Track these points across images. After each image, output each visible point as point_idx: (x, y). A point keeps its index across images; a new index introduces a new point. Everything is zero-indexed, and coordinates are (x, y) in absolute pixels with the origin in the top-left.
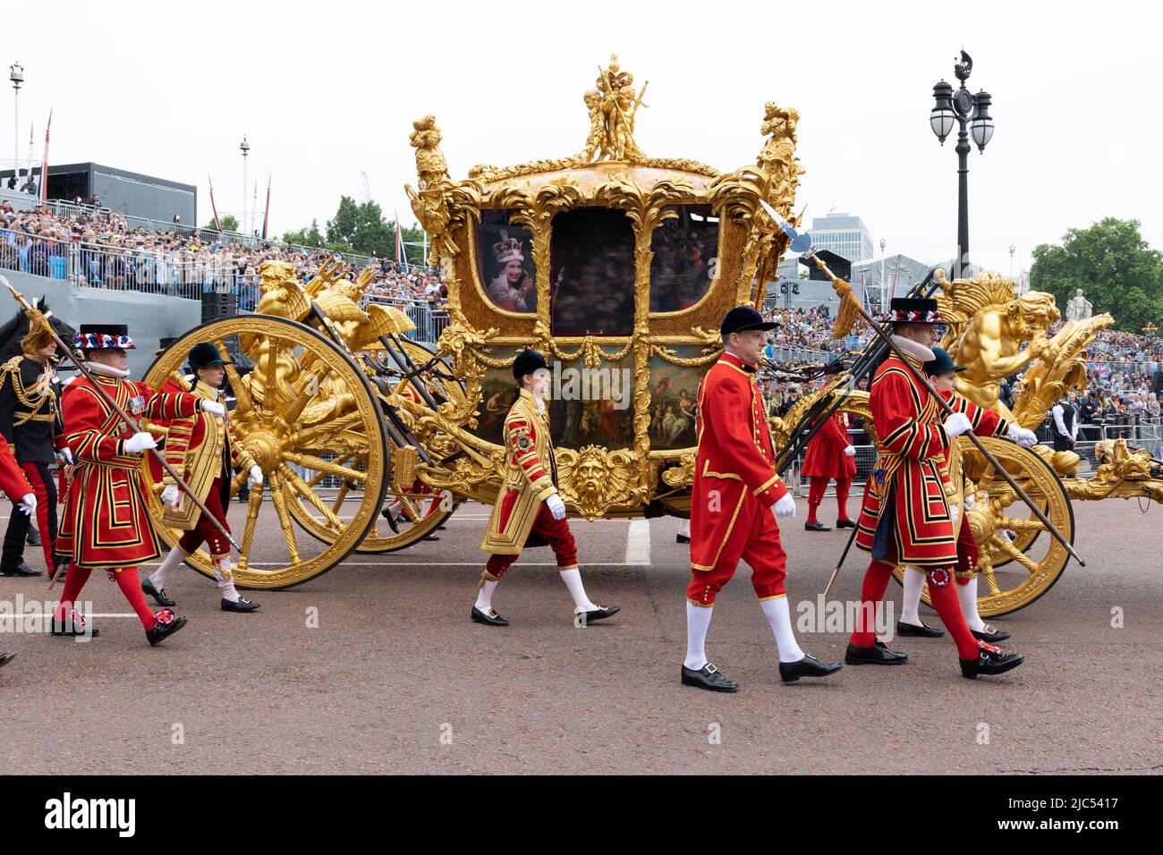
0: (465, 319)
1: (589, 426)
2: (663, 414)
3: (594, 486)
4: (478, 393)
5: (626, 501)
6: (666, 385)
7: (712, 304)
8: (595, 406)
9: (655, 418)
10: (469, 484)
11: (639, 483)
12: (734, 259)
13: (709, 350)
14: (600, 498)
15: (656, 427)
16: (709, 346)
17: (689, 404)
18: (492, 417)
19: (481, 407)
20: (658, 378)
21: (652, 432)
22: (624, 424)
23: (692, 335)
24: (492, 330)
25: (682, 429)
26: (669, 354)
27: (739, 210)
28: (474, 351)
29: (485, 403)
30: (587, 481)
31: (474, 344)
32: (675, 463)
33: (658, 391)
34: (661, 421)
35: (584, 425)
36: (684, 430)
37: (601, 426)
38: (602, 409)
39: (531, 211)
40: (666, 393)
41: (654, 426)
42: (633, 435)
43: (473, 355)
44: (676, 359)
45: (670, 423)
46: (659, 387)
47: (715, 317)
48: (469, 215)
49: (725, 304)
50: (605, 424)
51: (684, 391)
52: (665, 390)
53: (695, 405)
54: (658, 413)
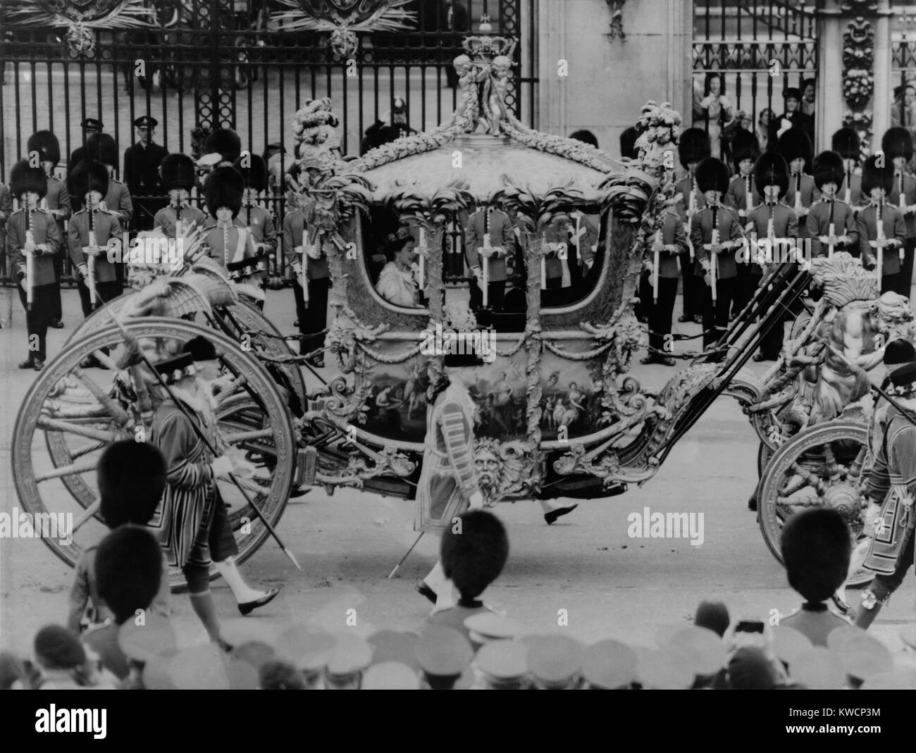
0: (353, 314)
1: (482, 420)
2: (553, 406)
3: (489, 478)
4: (366, 388)
5: (519, 491)
6: (557, 379)
7: (600, 299)
8: (488, 400)
9: (546, 411)
10: (362, 479)
11: (531, 474)
12: (620, 257)
13: (597, 344)
14: (494, 490)
15: (547, 419)
16: (598, 340)
17: (578, 396)
18: (382, 412)
19: (370, 402)
20: (549, 371)
21: (543, 424)
22: (516, 416)
23: (581, 329)
24: (382, 326)
25: (571, 420)
26: (559, 349)
27: (626, 212)
28: (363, 347)
29: (374, 399)
30: (482, 474)
31: (364, 340)
32: (565, 452)
33: (549, 385)
34: (551, 412)
36: (574, 421)
37: (494, 419)
38: (495, 402)
39: (426, 213)
40: (557, 386)
41: (544, 418)
43: (362, 350)
44: (567, 353)
46: (550, 380)
47: (603, 312)
48: (357, 212)
49: (612, 300)
50: (498, 417)
51: (574, 383)
52: (555, 383)
53: (584, 397)
54: (548, 406)
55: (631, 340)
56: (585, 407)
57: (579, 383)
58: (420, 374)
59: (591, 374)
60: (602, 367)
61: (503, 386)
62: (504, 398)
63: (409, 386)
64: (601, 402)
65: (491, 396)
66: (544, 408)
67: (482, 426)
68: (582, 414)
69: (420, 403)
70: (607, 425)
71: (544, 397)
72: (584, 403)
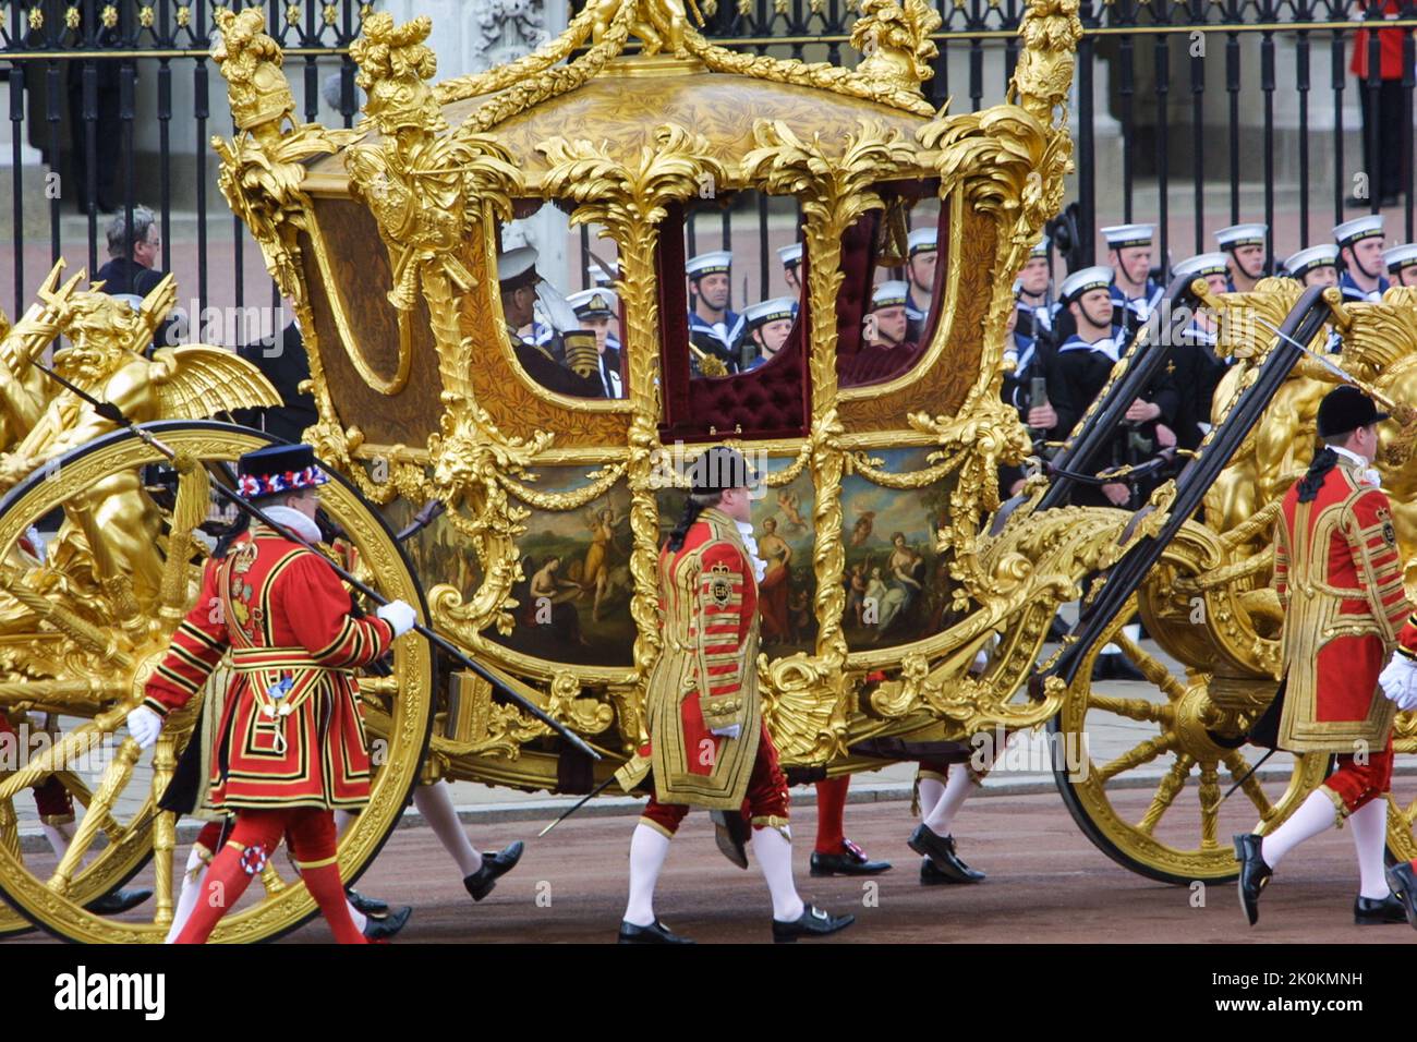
0: (486, 416)
2: (865, 582)
4: (512, 563)
5: (811, 753)
6: (869, 527)
7: (943, 367)
9: (852, 594)
11: (832, 717)
12: (977, 280)
13: (941, 455)
16: (942, 447)
17: (908, 560)
20: (855, 513)
22: (797, 606)
23: (909, 428)
24: (539, 437)
25: (897, 608)
27: (987, 190)
28: (505, 481)
29: (528, 583)
31: (510, 466)
32: (893, 673)
33: (855, 538)
34: (862, 595)
39: (630, 207)
40: (869, 543)
41: (850, 608)
42: (815, 627)
43: (502, 487)
44: (887, 476)
45: (877, 599)
46: (858, 531)
47: (948, 391)
49: (964, 367)
51: (900, 535)
52: (867, 535)
54: (857, 582)
55: (1011, 441)
59: (929, 515)
60: (949, 499)
61: (771, 545)
62: (773, 569)
63: (595, 554)
64: (949, 570)
69: (615, 586)
70: (960, 616)
72: (919, 574)
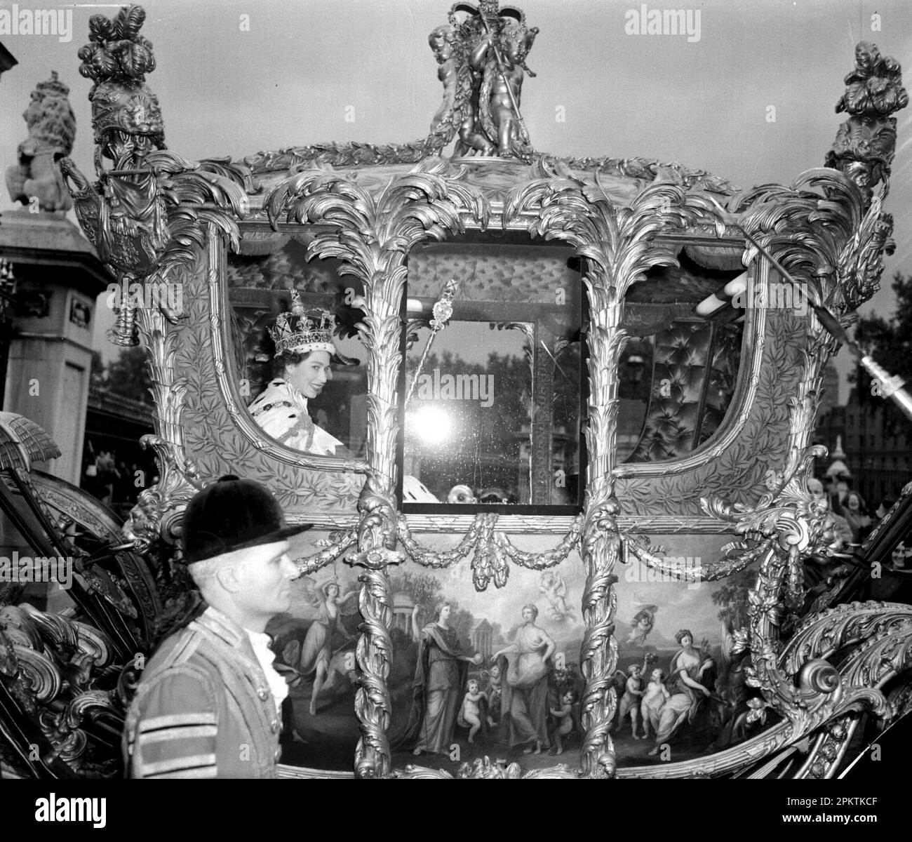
1: (479, 716)
2: (643, 685)
6: (650, 623)
7: (742, 447)
8: (495, 670)
9: (626, 696)
15: (628, 716)
17: (696, 661)
21: (620, 729)
22: (559, 709)
34: (638, 700)
35: (470, 712)
36: (686, 720)
37: (508, 715)
38: (511, 676)
40: (651, 640)
41: (622, 714)
45: (656, 704)
46: (635, 626)
47: (748, 477)
48: (212, 233)
49: (768, 449)
50: (516, 709)
51: (687, 633)
52: (648, 631)
53: (708, 664)
54: (632, 684)
56: (711, 689)
57: (698, 634)
58: (342, 607)
59: (723, 614)
60: (746, 596)
61: (531, 637)
62: (532, 666)
63: (316, 634)
64: (744, 676)
65: (504, 662)
66: (621, 691)
67: (479, 731)
68: (704, 704)
69: (338, 674)
70: (755, 729)
71: (623, 663)
72: (707, 678)
